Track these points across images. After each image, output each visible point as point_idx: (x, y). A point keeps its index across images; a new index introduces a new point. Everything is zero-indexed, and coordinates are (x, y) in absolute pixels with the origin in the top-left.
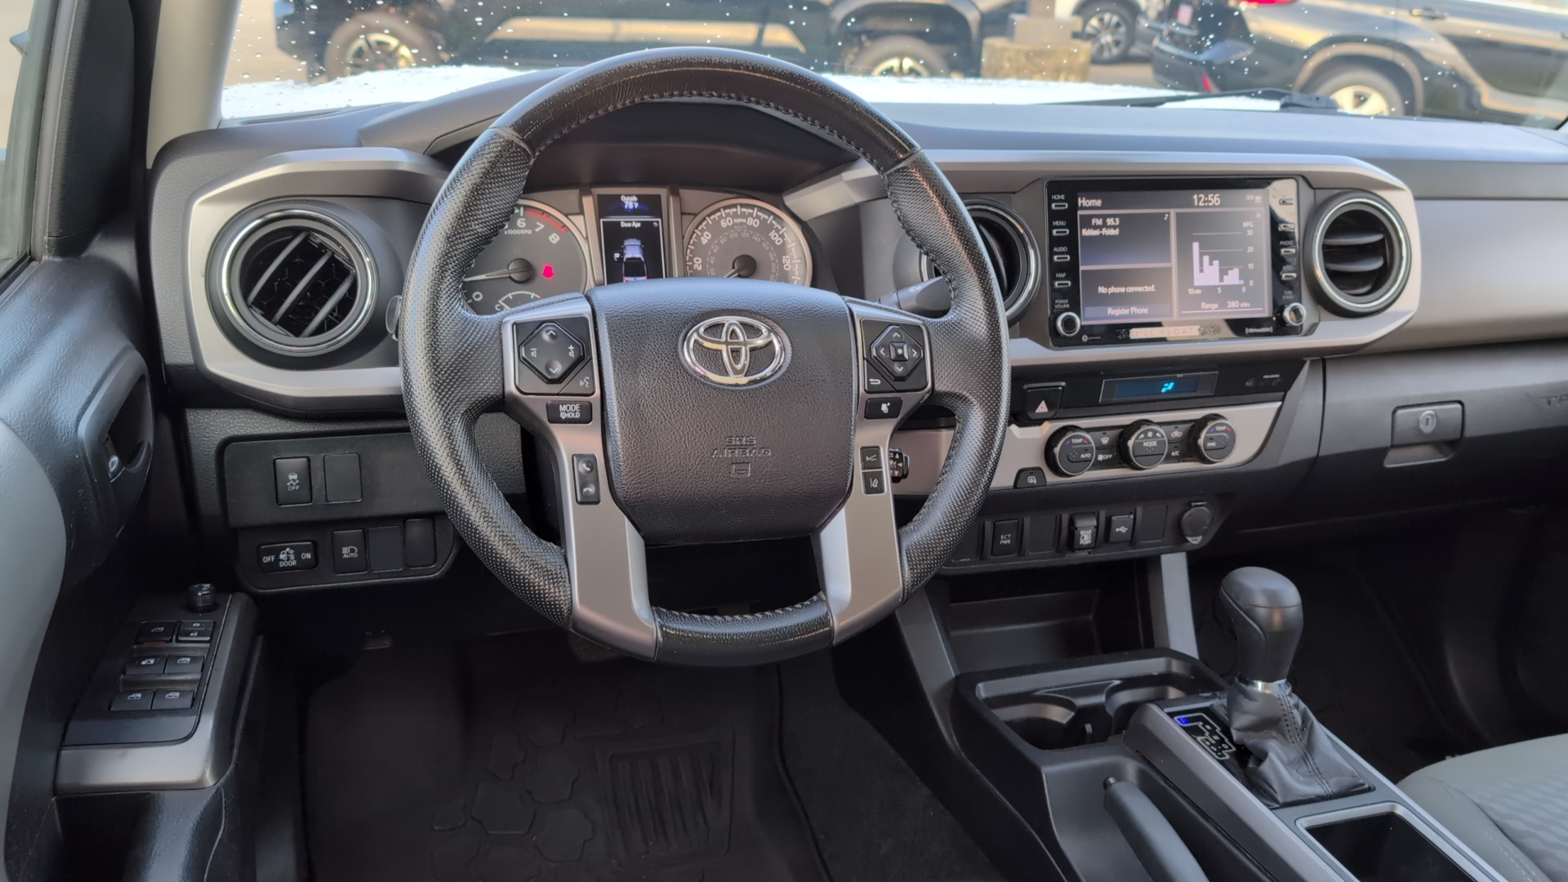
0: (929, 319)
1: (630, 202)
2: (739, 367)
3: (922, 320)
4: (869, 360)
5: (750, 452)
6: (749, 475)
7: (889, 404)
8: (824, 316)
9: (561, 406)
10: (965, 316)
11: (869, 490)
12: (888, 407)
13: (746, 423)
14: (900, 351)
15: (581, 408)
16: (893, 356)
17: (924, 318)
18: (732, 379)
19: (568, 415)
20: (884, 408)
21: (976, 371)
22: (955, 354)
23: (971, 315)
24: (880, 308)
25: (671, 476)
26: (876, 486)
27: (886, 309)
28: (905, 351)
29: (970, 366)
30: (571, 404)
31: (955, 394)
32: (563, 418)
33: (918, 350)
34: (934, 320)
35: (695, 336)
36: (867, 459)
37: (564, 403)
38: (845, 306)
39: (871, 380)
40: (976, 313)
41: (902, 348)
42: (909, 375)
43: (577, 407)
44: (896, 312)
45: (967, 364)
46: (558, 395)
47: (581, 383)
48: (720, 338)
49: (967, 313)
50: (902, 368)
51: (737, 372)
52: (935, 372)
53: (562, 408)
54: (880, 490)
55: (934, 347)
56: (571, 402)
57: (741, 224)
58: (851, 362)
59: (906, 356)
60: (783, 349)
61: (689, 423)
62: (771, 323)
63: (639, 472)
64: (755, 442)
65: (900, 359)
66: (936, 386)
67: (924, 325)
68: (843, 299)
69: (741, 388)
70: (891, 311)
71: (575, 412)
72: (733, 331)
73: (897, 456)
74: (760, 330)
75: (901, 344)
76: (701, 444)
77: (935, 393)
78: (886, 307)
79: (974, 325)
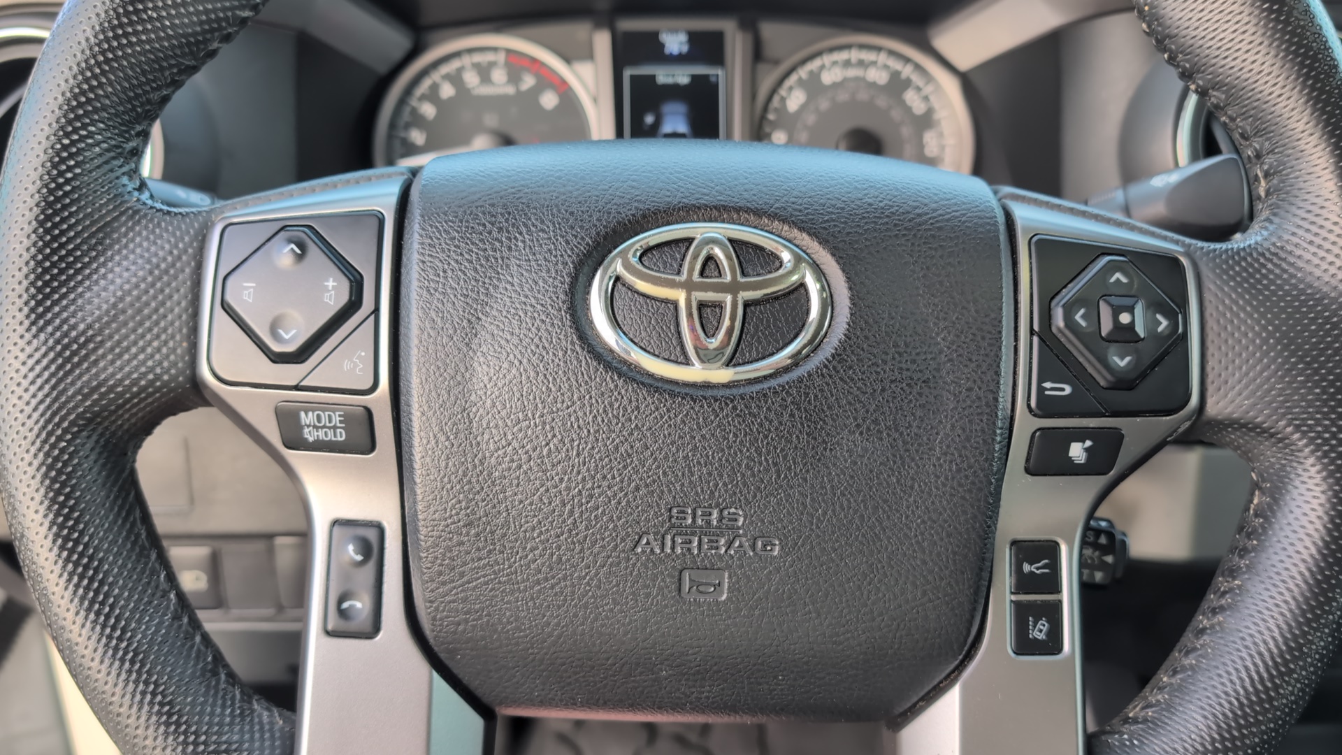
0: (1200, 244)
1: (675, 42)
2: (714, 343)
3: (1184, 245)
4: (1045, 335)
5: (730, 544)
6: (724, 597)
7: (1088, 443)
8: (940, 228)
9: (303, 414)
10: (1295, 240)
11: (1025, 646)
12: (1087, 450)
13: (721, 476)
14: (1125, 318)
15: (348, 420)
16: (1106, 327)
17: (1187, 240)
18: (695, 373)
19: (321, 434)
20: (1077, 451)
21: (1316, 372)
22: (1264, 328)
23: (1309, 237)
24: (1084, 214)
25: (537, 588)
26: (1041, 636)
27: (1096, 218)
28: (1139, 319)
29: (1301, 359)
30: (324, 410)
31: (1257, 426)
32: (311, 439)
33: (1171, 315)
34: (1213, 246)
35: (619, 267)
36: (1027, 568)
37: (309, 406)
38: (994, 203)
39: (1048, 385)
40: (1324, 233)
41: (1131, 310)
42: (1143, 376)
43: (336, 419)
44: (1119, 224)
45: (1293, 354)
46: (297, 388)
47: (347, 365)
48: (679, 273)
49: (1300, 232)
50: (1128, 359)
51: (706, 357)
52: (1209, 369)
53: (307, 418)
54: (1052, 645)
55: (1209, 310)
56: (324, 406)
57: (857, 79)
58: (999, 339)
59: (1140, 330)
60: (829, 303)
61: (584, 470)
62: (805, 239)
63: (462, 575)
64: (741, 520)
65: (1124, 335)
66: (1210, 402)
67: (1188, 254)
68: (995, 193)
69: (715, 392)
70: (1108, 221)
71: (335, 428)
72: (710, 258)
73: (1103, 540)
74: (778, 258)
75: (1127, 301)
76: (611, 519)
77: (1204, 418)
78: (1096, 211)
79: (1316, 261)
